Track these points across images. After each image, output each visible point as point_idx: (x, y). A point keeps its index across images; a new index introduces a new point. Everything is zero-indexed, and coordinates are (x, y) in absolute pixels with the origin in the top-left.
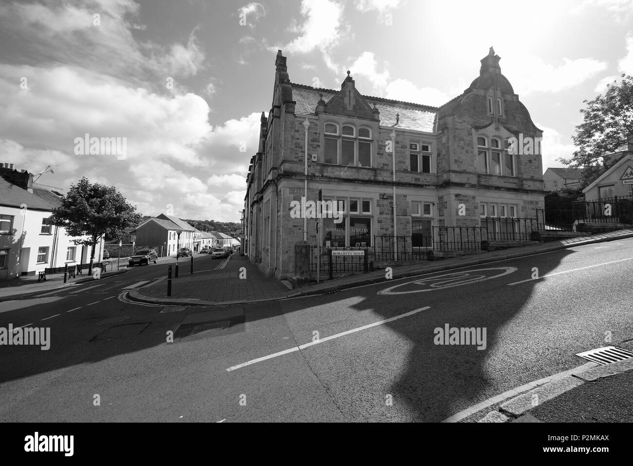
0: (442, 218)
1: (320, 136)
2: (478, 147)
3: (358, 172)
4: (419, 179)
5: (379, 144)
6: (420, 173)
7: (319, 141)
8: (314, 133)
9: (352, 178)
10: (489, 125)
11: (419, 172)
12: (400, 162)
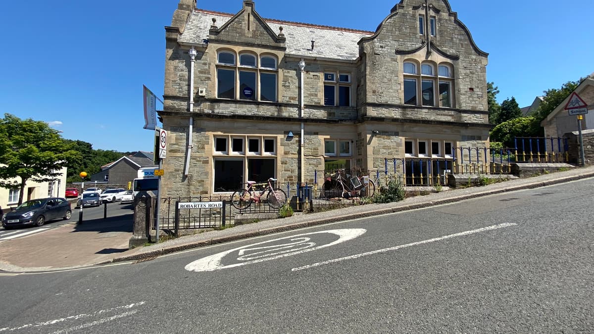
0: (360, 157)
1: (211, 67)
2: (404, 75)
3: (258, 107)
4: (334, 113)
5: (285, 74)
6: (337, 106)
7: (209, 73)
8: (203, 64)
9: (250, 114)
10: (420, 48)
11: (335, 105)
12: (311, 95)
